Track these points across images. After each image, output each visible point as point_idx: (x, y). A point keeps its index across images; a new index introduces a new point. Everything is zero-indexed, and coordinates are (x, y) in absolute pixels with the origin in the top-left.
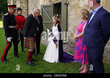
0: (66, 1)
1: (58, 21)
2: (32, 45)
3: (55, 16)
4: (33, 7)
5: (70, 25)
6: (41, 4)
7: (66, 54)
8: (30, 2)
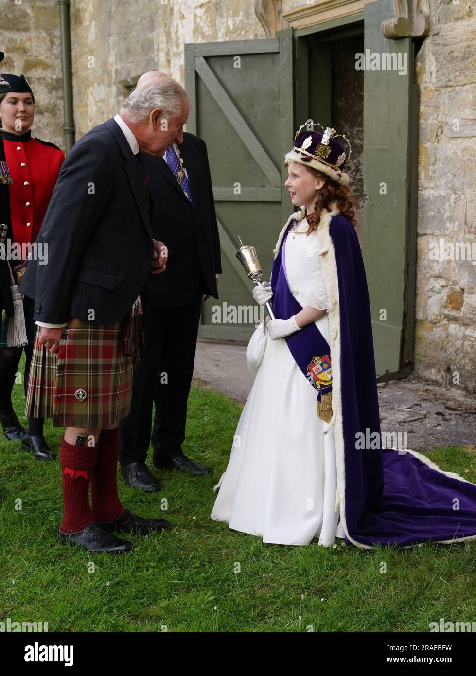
0: (401, 10)
1: (336, 184)
2: (95, 390)
3: (308, 142)
4: (112, 59)
5: (442, 222)
6: (186, 34)
7: (408, 473)
8: (87, 17)
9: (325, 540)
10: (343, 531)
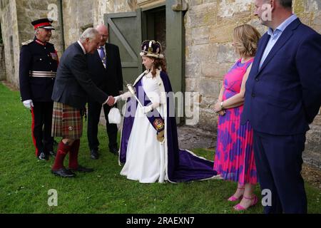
1: (159, 59)
3: (145, 47)
4: (77, 19)
5: (193, 73)
6: (103, 10)
7: (186, 157)
8: (68, 5)
9: (160, 181)
10: (167, 178)
